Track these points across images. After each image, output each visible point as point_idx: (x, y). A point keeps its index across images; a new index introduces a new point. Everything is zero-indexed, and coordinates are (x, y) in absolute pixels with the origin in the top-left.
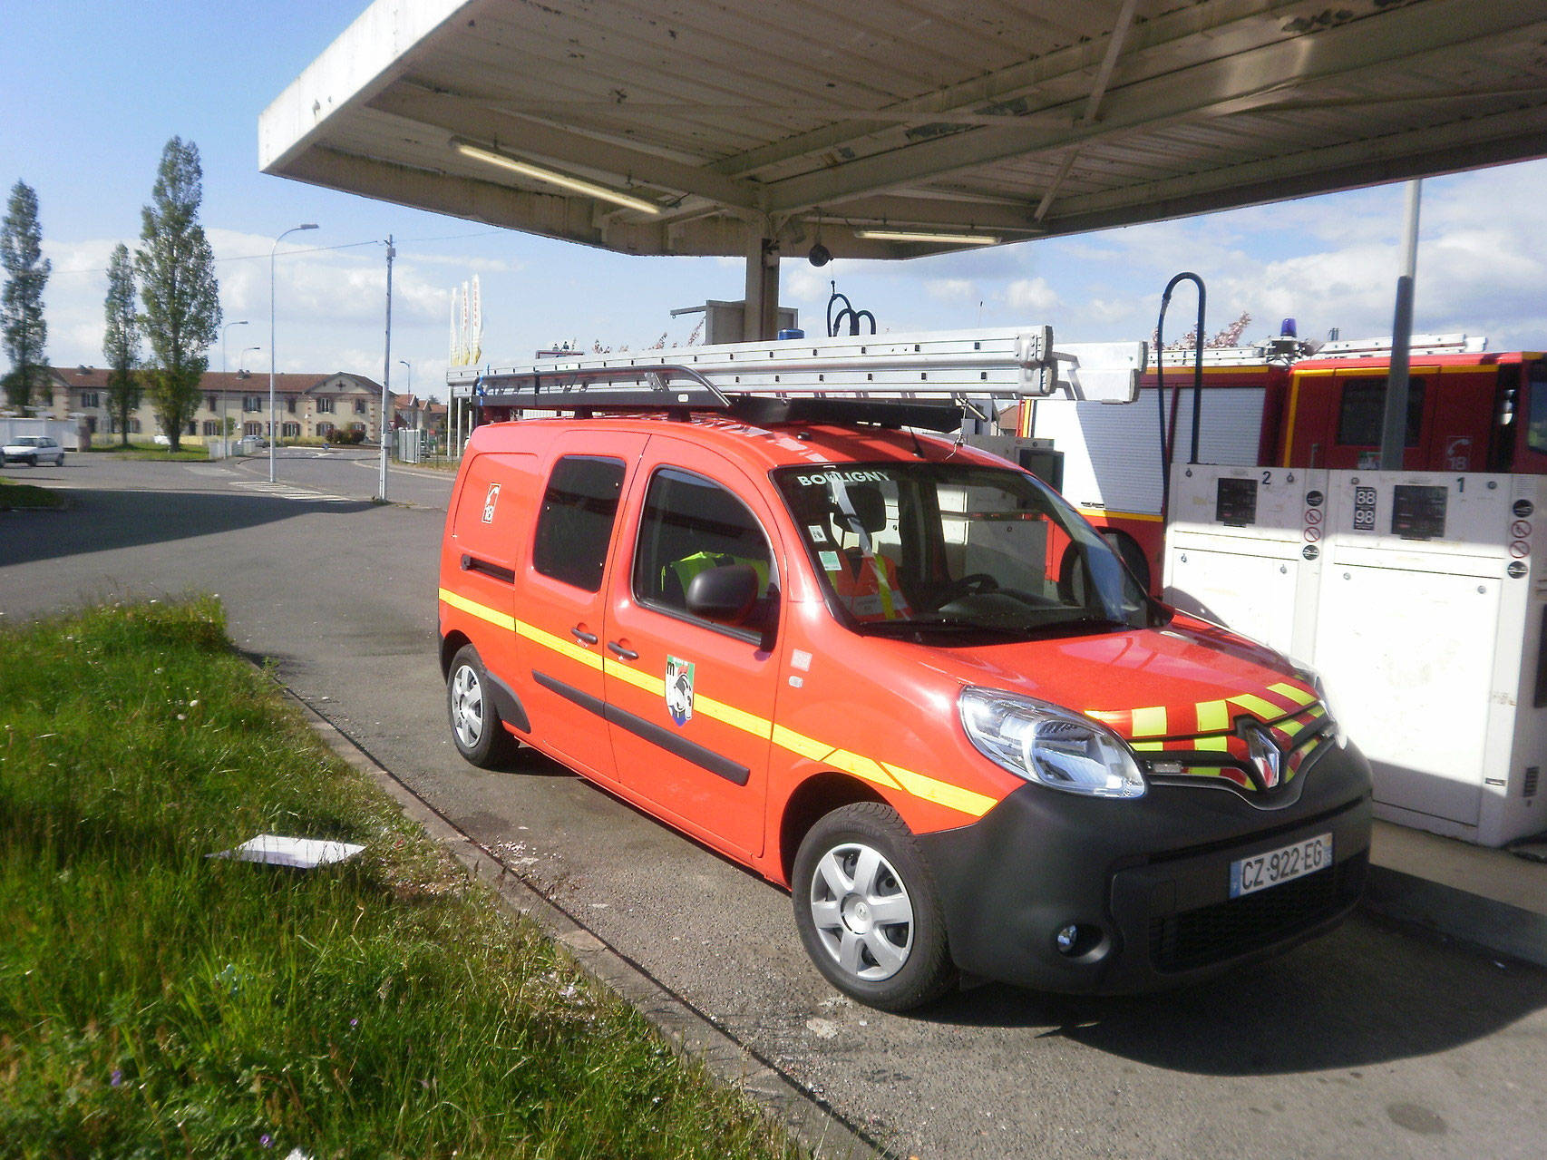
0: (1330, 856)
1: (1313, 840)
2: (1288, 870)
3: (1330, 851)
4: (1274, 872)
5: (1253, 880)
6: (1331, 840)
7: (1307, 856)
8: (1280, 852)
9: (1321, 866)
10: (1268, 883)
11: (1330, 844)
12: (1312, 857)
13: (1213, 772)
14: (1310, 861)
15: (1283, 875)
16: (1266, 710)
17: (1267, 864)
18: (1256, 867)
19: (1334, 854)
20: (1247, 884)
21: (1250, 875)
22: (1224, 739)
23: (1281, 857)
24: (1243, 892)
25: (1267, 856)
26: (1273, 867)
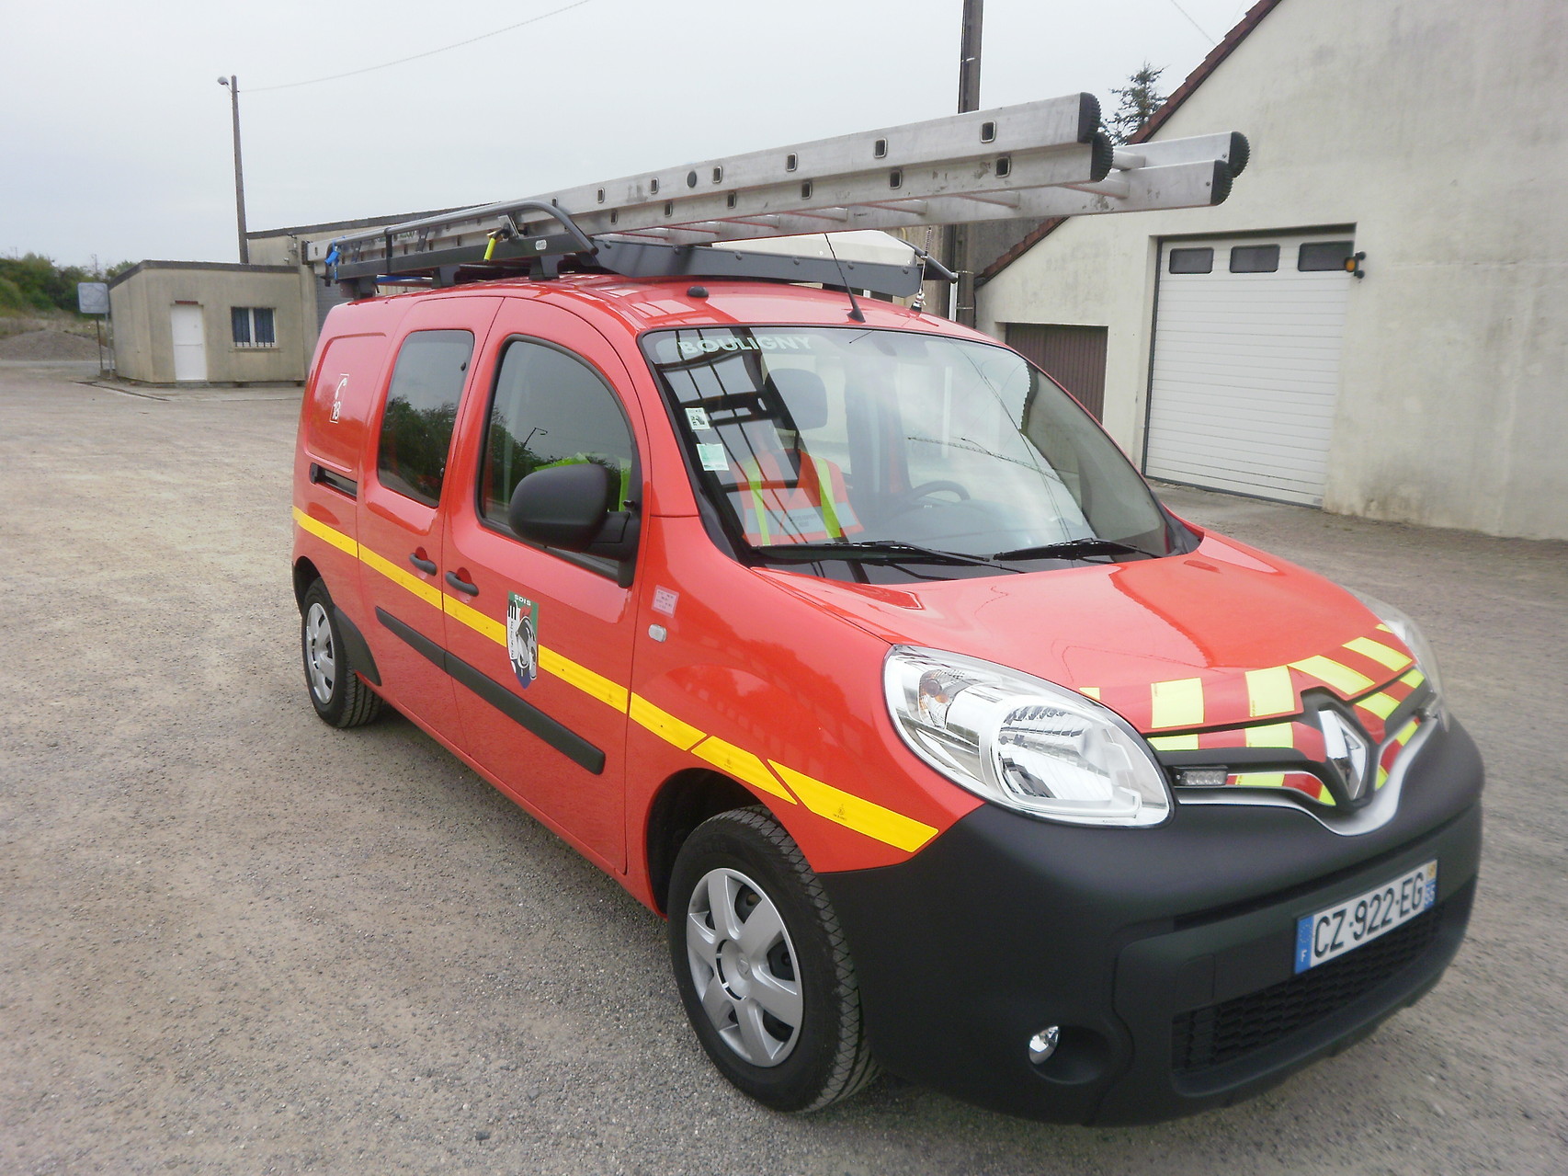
0: (1433, 893)
1: (1412, 874)
2: (1378, 922)
3: (1433, 886)
4: (1358, 927)
5: (1329, 941)
6: (1435, 871)
7: (1404, 897)
8: (1367, 897)
9: (1420, 909)
10: (1350, 944)
11: (1433, 876)
12: (1410, 898)
13: (1274, 779)
14: (1407, 905)
15: (1371, 929)
16: (1347, 681)
17: (1350, 917)
18: (1334, 922)
19: (1437, 890)
20: (1320, 949)
21: (1326, 935)
22: (1287, 726)
23: (1369, 903)
24: (1315, 961)
25: (1350, 906)
26: (1358, 920)
